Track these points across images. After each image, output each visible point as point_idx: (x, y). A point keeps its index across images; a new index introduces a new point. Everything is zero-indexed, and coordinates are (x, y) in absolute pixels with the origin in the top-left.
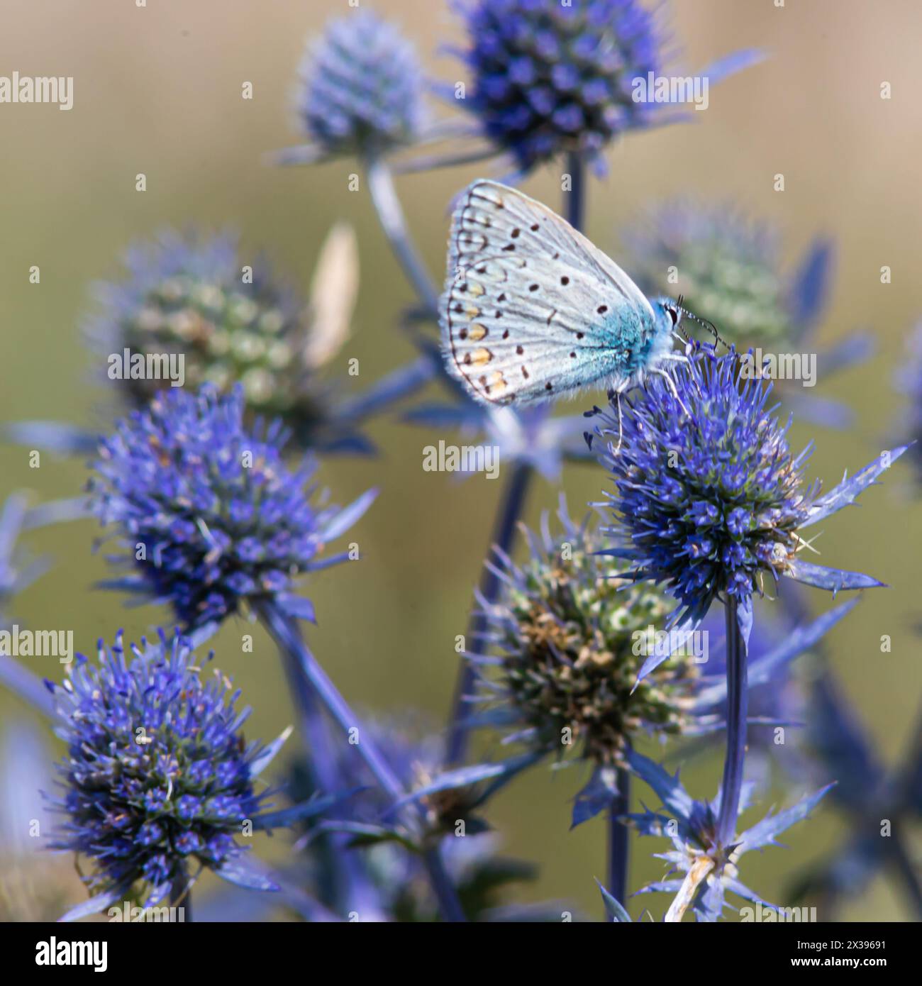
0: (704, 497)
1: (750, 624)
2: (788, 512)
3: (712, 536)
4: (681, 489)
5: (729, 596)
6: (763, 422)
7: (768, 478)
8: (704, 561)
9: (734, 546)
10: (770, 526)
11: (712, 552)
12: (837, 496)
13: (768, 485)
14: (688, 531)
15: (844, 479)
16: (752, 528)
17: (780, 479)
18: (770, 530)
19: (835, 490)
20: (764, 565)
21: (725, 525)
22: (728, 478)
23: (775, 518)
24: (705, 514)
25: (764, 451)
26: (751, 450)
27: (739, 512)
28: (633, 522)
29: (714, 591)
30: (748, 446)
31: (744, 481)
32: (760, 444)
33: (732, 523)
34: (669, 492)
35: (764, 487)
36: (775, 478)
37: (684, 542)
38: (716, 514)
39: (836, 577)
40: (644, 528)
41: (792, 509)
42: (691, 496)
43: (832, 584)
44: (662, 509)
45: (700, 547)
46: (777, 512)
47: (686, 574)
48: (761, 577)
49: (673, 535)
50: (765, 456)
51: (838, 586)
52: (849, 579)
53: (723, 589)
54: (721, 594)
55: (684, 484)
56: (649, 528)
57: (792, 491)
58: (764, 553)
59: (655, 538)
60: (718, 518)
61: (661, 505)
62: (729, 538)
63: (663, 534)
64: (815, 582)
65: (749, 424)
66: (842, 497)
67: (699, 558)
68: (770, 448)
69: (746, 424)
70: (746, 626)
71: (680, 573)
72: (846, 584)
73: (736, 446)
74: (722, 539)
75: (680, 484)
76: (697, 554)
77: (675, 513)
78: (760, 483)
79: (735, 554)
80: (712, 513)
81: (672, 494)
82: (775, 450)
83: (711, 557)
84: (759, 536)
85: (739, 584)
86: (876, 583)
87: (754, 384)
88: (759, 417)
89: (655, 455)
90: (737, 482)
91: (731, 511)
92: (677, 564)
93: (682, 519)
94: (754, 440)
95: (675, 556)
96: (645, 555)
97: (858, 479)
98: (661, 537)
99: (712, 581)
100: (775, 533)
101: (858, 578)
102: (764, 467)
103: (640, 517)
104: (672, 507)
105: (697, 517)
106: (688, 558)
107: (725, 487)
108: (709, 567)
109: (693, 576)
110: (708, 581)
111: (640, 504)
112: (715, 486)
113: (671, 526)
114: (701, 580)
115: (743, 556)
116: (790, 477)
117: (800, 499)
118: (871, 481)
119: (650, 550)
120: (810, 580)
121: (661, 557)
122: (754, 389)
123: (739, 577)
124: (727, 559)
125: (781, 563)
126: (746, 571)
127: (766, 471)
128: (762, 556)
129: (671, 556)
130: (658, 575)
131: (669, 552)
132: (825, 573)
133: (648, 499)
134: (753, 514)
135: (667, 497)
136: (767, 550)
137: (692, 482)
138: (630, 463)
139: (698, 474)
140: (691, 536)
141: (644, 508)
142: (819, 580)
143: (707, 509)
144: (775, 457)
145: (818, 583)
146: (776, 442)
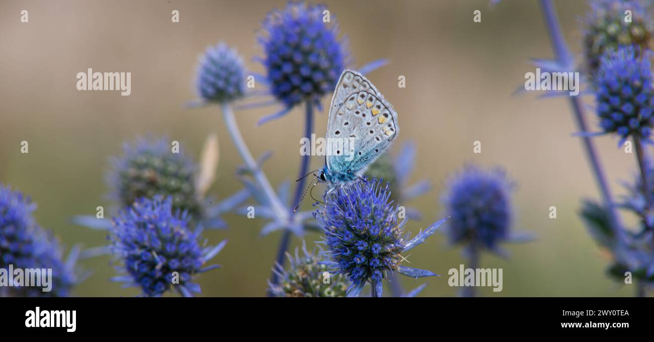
0: (363, 239)
1: (381, 291)
2: (397, 245)
3: (365, 255)
4: (353, 235)
5: (373, 280)
6: (387, 208)
7: (388, 231)
8: (363, 265)
9: (375, 258)
10: (390, 251)
11: (366, 261)
12: (417, 239)
13: (388, 234)
14: (356, 252)
15: (420, 232)
16: (382, 252)
17: (394, 232)
18: (390, 252)
19: (416, 237)
20: (387, 267)
21: (371, 250)
22: (372, 231)
23: (391, 247)
24: (362, 245)
25: (387, 220)
26: (382, 219)
27: (376, 245)
28: (332, 249)
29: (367, 278)
30: (380, 218)
31: (379, 232)
32: (385, 217)
33: (374, 249)
34: (348, 236)
35: (387, 235)
36: (392, 231)
37: (353, 258)
38: (367, 246)
39: (417, 272)
40: (337, 251)
41: (399, 244)
42: (356, 238)
43: (415, 275)
44: (345, 244)
45: (360, 259)
46: (393, 245)
47: (354, 271)
48: (386, 272)
49: (349, 254)
50: (387, 222)
51: (418, 275)
52: (422, 273)
53: (370, 277)
54: (369, 279)
55: (354, 233)
56: (340, 252)
57: (399, 237)
58: (388, 263)
59: (342, 256)
60: (368, 247)
61: (344, 242)
62: (373, 256)
63: (345, 254)
64: (408, 274)
65: (381, 209)
66: (419, 240)
67: (359, 264)
68: (390, 219)
69: (379, 209)
70: (380, 292)
71: (352, 270)
72: (421, 275)
73: (375, 218)
74: (369, 254)
75: (352, 233)
76: (359, 262)
77: (350, 246)
78: (385, 233)
79: (375, 263)
80: (366, 245)
81: (349, 238)
82: (391, 219)
83: (365, 264)
84: (384, 254)
85: (377, 275)
86: (433, 274)
87: (383, 192)
88: (385, 206)
89: (342, 221)
90: (376, 232)
91: (373, 245)
92: (350, 267)
93: (353, 248)
94: (383, 215)
95: (350, 263)
96: (338, 263)
97: (426, 232)
98: (344, 255)
99: (366, 274)
100: (392, 254)
101: (426, 272)
102: (387, 226)
103: (335, 247)
104: (348, 243)
105: (359, 247)
106: (355, 264)
107: (371, 234)
108: (364, 268)
109: (358, 272)
110: (364, 274)
111: (335, 242)
112: (367, 234)
113: (348, 251)
114: (361, 273)
115: (378, 263)
116: (399, 230)
117: (402, 240)
118: (431, 233)
119: (340, 261)
120: (406, 273)
121: (345, 264)
122: (383, 195)
123: (377, 272)
124: (371, 264)
125: (394, 267)
126: (380, 270)
127: (388, 228)
128: (386, 263)
129: (348, 263)
130: (343, 271)
131: (348, 262)
132: (412, 271)
133: (339, 240)
134: (382, 246)
135: (347, 239)
136: (388, 261)
137: (357, 233)
138: (331, 225)
139: (360, 229)
140: (357, 255)
141: (337, 243)
142: (410, 273)
143: (364, 244)
144: (392, 222)
145: (410, 275)
146: (392, 216)
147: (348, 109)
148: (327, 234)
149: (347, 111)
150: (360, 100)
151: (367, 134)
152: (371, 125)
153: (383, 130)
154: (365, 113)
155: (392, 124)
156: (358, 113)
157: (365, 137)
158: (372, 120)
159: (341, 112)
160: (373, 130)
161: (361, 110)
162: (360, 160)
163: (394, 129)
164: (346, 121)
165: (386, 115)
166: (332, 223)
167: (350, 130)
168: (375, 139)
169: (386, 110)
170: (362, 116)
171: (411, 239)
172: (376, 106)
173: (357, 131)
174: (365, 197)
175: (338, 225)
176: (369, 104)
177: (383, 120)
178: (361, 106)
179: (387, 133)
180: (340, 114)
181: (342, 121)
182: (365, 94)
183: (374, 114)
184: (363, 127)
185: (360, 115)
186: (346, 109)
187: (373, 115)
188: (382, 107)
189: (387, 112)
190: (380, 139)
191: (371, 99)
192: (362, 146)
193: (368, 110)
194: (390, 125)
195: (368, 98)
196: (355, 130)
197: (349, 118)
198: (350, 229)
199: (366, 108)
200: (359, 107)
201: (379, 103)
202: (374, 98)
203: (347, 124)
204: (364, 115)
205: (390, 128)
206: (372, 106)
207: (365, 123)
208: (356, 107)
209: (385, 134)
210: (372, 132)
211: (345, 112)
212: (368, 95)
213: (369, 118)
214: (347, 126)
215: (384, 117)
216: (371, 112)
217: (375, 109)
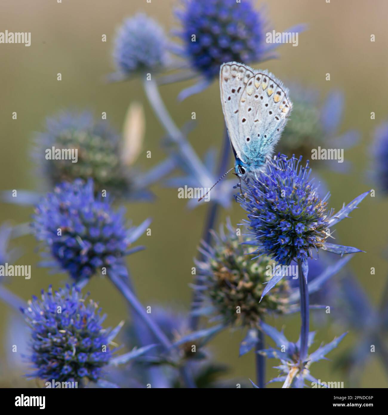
0: (285, 219)
1: (307, 270)
2: (321, 223)
3: (289, 235)
4: (275, 217)
5: (299, 259)
6: (308, 186)
7: (311, 210)
8: (287, 246)
9: (299, 238)
10: (313, 229)
11: (290, 242)
12: (341, 214)
13: (311, 213)
14: (279, 233)
15: (343, 207)
16: (306, 231)
17: (316, 210)
18: (313, 231)
19: (340, 212)
21: (294, 230)
22: (294, 211)
23: (315, 226)
24: (286, 226)
25: (309, 199)
26: (304, 198)
27: (300, 225)
28: (256, 231)
29: (292, 257)
30: (302, 197)
31: (301, 211)
32: (307, 196)
33: (297, 229)
34: (270, 218)
35: (309, 214)
36: (314, 209)
37: (277, 239)
39: (342, 249)
40: (260, 233)
42: (279, 219)
43: (340, 252)
44: (268, 225)
45: (284, 240)
46: (316, 223)
47: (279, 252)
48: (311, 251)
49: (273, 236)
50: (309, 201)
51: (343, 253)
52: (347, 250)
54: (295, 258)
55: (276, 214)
56: (264, 234)
57: (322, 214)
58: (312, 241)
59: (266, 237)
60: (291, 227)
61: (267, 223)
62: (297, 235)
63: (269, 235)
64: (333, 251)
65: (302, 187)
66: (343, 215)
67: (284, 245)
68: (311, 197)
69: (300, 188)
71: (277, 251)
72: (346, 252)
73: (297, 198)
74: (293, 235)
75: (274, 214)
76: (283, 243)
77: (273, 227)
78: (308, 212)
79: (299, 242)
80: (289, 226)
81: (272, 219)
82: (313, 197)
83: (289, 244)
84: (309, 233)
85: (302, 254)
86: (359, 251)
87: (303, 171)
88: (306, 184)
89: (263, 203)
90: (298, 212)
91: (296, 224)
92: (275, 248)
93: (276, 229)
94: (304, 194)
95: (274, 245)
96: (262, 244)
97: (349, 207)
98: (268, 237)
99: (291, 253)
100: (316, 232)
101: (351, 249)
102: (309, 205)
103: (259, 229)
104: (272, 224)
105: (282, 228)
106: (279, 245)
107: (293, 215)
108: (289, 248)
109: (282, 252)
110: (289, 254)
111: (258, 224)
112: (289, 214)
113: (272, 232)
114: (286, 253)
115: (303, 243)
116: (321, 208)
117: (325, 217)
118: (355, 207)
119: (264, 242)
120: (331, 250)
121: (269, 245)
122: (303, 173)
123: (302, 251)
124: (296, 244)
125: (319, 244)
126: (304, 249)
127: (310, 207)
128: (310, 242)
129: (273, 245)
130: (268, 252)
131: (272, 243)
132: (337, 247)
133: (261, 221)
134: (305, 225)
135: (269, 220)
136: (312, 239)
137: (280, 214)
138: (253, 207)
139: (282, 210)
140: (281, 236)
141: (260, 225)
142: (335, 250)
143: (286, 224)
144: (314, 200)
145: (335, 252)
146: (314, 194)
147: (249, 95)
148: (249, 217)
149: (248, 97)
150: (257, 83)
151: (267, 116)
152: (269, 105)
153: (280, 109)
154: (262, 95)
155: (285, 100)
156: (257, 96)
157: (266, 120)
158: (269, 101)
159: (243, 99)
160: (271, 110)
161: (260, 94)
162: (267, 143)
163: (288, 105)
164: (249, 108)
165: (279, 93)
166: (254, 205)
167: (253, 115)
168: (275, 119)
169: (278, 88)
170: (260, 99)
171: (335, 214)
172: (269, 86)
173: (259, 114)
174: (285, 177)
175: (260, 207)
176: (264, 85)
177: (278, 99)
178: (258, 89)
179: (283, 111)
180: (243, 102)
181: (245, 107)
182: (260, 76)
183: (269, 94)
184: (263, 110)
185: (259, 97)
186: (247, 95)
187: (269, 96)
188: (275, 86)
189: (280, 90)
190: (279, 118)
191: (265, 81)
192: (266, 128)
193: (265, 91)
194: (284, 103)
195: (263, 80)
196: (257, 114)
197: (251, 104)
198: (272, 210)
199: (262, 90)
200: (257, 91)
201: (272, 83)
202: (267, 79)
203: (250, 110)
204: (262, 98)
205: (285, 105)
206: (267, 87)
207: (264, 104)
208: (254, 92)
209: (282, 112)
210: (271, 113)
211: (246, 98)
212: (262, 77)
213: (266, 100)
214: (251, 111)
215: (278, 95)
216: (267, 93)
217: (270, 89)
